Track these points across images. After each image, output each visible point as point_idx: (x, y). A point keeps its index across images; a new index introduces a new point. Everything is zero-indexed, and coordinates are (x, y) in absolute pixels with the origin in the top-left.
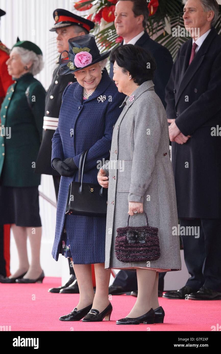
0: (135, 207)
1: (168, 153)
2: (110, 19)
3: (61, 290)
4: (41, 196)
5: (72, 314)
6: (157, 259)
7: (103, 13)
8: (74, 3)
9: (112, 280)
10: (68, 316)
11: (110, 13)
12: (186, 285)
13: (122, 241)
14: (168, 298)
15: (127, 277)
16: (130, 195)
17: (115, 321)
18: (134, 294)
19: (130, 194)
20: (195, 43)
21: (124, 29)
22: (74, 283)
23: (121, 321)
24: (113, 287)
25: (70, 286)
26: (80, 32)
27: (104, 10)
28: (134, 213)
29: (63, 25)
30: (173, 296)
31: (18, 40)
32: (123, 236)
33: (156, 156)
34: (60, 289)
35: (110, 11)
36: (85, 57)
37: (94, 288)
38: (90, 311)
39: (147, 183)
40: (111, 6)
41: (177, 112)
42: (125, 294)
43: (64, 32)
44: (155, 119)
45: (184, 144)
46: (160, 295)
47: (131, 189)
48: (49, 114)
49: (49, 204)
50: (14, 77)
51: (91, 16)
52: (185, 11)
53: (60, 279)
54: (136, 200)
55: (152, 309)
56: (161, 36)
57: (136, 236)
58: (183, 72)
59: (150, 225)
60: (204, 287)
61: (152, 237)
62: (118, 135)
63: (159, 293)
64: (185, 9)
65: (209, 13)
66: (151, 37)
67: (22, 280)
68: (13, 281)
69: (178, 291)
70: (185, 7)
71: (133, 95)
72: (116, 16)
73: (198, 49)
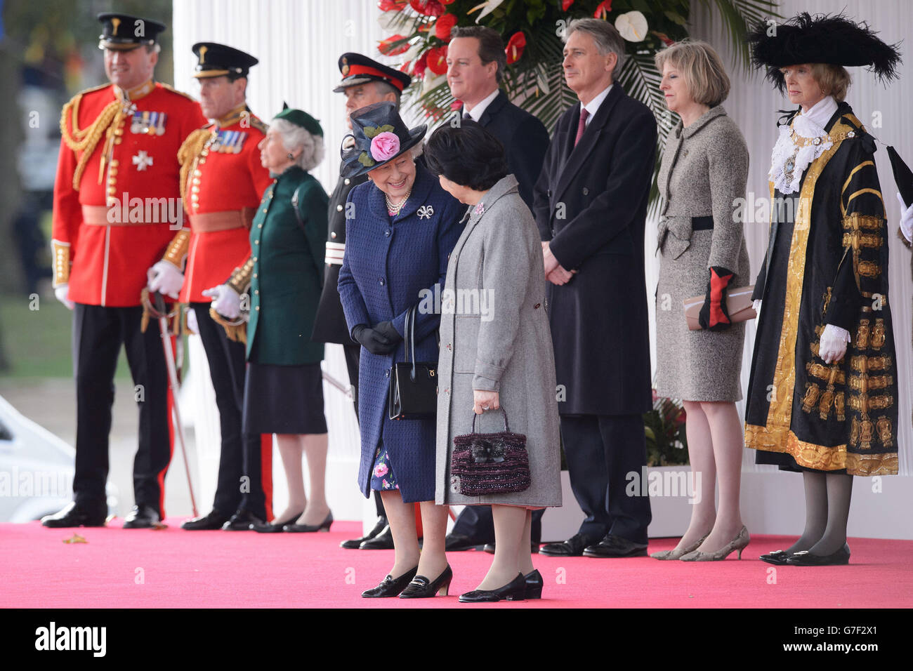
0: (484, 400)
1: (542, 305)
2: (440, 70)
3: (363, 544)
4: (327, 379)
5: (384, 587)
6: (525, 489)
7: (428, 59)
8: (378, 42)
9: (451, 525)
10: (378, 590)
11: (441, 59)
12: (579, 533)
13: (464, 459)
14: (548, 554)
15: (476, 519)
16: (476, 379)
17: (457, 597)
18: (490, 549)
19: (475, 376)
20: (584, 109)
21: (465, 86)
22: (384, 531)
23: (467, 596)
24: (452, 537)
25: (378, 536)
26: (388, 93)
27: (430, 53)
28: (483, 410)
29: (357, 81)
30: (556, 552)
31: (285, 106)
32: (466, 450)
33: (521, 310)
34: (361, 541)
35: (441, 55)
36: (388, 142)
37: (420, 539)
38: (414, 579)
39: (507, 357)
40: (443, 47)
41: (553, 229)
42: (474, 549)
43: (359, 93)
44: (520, 246)
45: (565, 284)
46: (535, 550)
47: (479, 368)
48: (336, 237)
49: (339, 392)
50: (273, 172)
51: (407, 64)
52: (566, 55)
53: (360, 523)
54: (487, 388)
55: (521, 574)
56: (532, 99)
57: (489, 450)
58: (563, 159)
59: (511, 431)
60: (610, 535)
61: (515, 451)
62: (456, 272)
63: (532, 546)
64: (566, 51)
65: (608, 57)
66: (513, 102)
67: (294, 527)
68: (278, 529)
69: (566, 542)
70: (566, 47)
71: (482, 204)
72: (449, 65)
73: (590, 120)
